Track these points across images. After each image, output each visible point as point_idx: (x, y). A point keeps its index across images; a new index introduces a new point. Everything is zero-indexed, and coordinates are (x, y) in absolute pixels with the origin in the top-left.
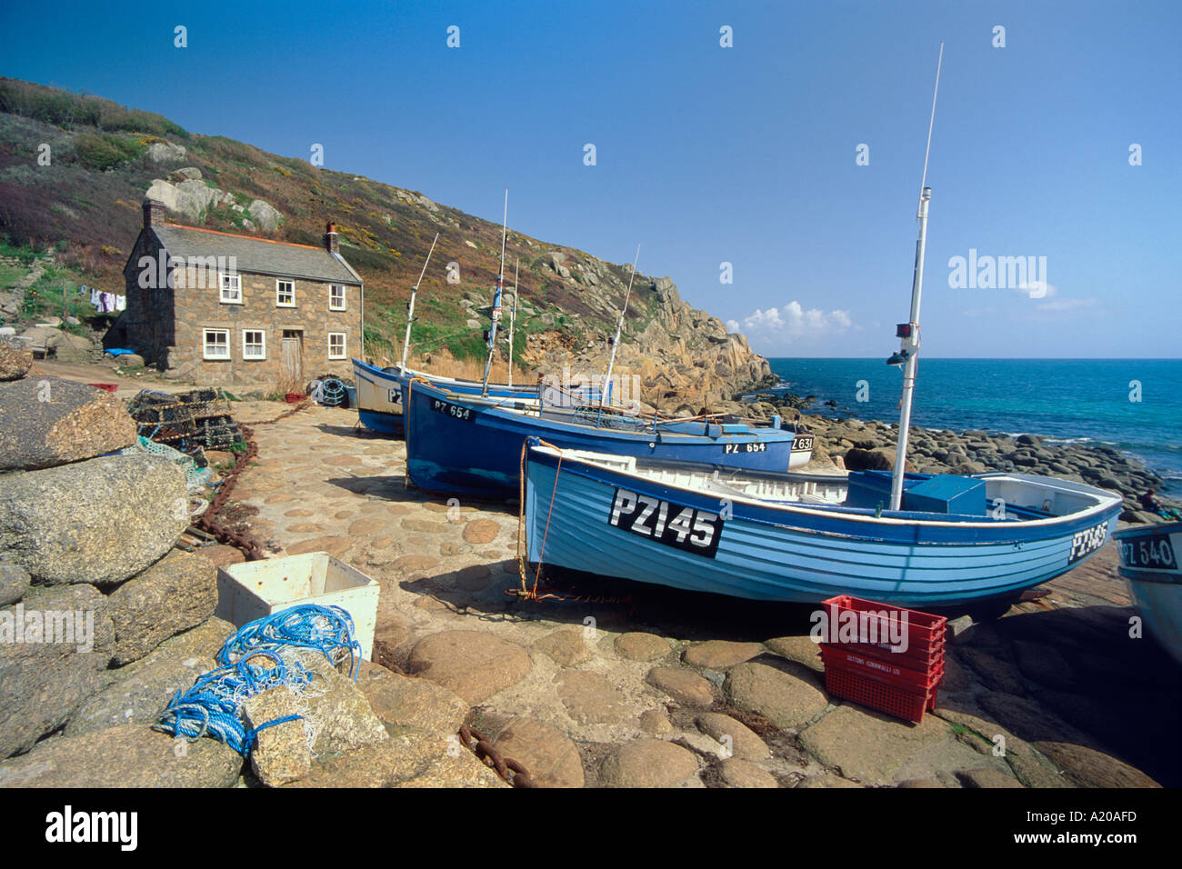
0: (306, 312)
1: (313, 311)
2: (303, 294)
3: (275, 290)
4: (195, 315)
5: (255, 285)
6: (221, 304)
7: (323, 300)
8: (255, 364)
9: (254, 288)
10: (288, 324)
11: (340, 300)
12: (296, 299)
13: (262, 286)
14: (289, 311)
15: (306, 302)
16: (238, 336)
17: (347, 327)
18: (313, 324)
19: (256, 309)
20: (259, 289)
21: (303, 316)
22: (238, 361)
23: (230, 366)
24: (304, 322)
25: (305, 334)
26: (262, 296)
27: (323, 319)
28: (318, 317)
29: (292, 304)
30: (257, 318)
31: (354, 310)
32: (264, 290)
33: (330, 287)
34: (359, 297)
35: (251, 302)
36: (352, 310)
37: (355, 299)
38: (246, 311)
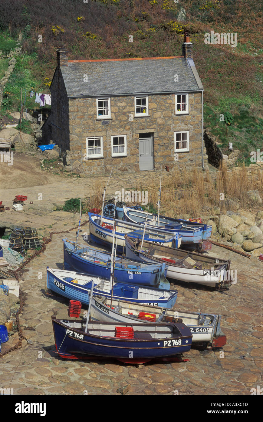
0: (156, 119)
1: (162, 117)
2: (154, 105)
3: (134, 106)
4: (81, 130)
5: (120, 104)
6: (97, 120)
7: (170, 108)
8: (119, 159)
9: (119, 107)
10: (143, 129)
11: (184, 106)
12: (149, 109)
13: (124, 104)
14: (144, 119)
15: (157, 111)
16: (108, 141)
17: (190, 126)
18: (162, 127)
19: (120, 121)
20: (122, 107)
21: (154, 122)
22: (108, 158)
23: (103, 161)
24: (155, 126)
25: (156, 135)
26: (124, 111)
27: (169, 122)
28: (166, 121)
29: (146, 114)
30: (121, 127)
31: (196, 112)
32: (125, 107)
33: (176, 96)
34: (200, 101)
35: (117, 117)
36: (194, 113)
37: (197, 103)
38: (113, 123)
